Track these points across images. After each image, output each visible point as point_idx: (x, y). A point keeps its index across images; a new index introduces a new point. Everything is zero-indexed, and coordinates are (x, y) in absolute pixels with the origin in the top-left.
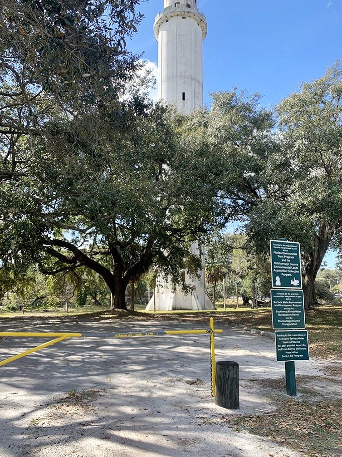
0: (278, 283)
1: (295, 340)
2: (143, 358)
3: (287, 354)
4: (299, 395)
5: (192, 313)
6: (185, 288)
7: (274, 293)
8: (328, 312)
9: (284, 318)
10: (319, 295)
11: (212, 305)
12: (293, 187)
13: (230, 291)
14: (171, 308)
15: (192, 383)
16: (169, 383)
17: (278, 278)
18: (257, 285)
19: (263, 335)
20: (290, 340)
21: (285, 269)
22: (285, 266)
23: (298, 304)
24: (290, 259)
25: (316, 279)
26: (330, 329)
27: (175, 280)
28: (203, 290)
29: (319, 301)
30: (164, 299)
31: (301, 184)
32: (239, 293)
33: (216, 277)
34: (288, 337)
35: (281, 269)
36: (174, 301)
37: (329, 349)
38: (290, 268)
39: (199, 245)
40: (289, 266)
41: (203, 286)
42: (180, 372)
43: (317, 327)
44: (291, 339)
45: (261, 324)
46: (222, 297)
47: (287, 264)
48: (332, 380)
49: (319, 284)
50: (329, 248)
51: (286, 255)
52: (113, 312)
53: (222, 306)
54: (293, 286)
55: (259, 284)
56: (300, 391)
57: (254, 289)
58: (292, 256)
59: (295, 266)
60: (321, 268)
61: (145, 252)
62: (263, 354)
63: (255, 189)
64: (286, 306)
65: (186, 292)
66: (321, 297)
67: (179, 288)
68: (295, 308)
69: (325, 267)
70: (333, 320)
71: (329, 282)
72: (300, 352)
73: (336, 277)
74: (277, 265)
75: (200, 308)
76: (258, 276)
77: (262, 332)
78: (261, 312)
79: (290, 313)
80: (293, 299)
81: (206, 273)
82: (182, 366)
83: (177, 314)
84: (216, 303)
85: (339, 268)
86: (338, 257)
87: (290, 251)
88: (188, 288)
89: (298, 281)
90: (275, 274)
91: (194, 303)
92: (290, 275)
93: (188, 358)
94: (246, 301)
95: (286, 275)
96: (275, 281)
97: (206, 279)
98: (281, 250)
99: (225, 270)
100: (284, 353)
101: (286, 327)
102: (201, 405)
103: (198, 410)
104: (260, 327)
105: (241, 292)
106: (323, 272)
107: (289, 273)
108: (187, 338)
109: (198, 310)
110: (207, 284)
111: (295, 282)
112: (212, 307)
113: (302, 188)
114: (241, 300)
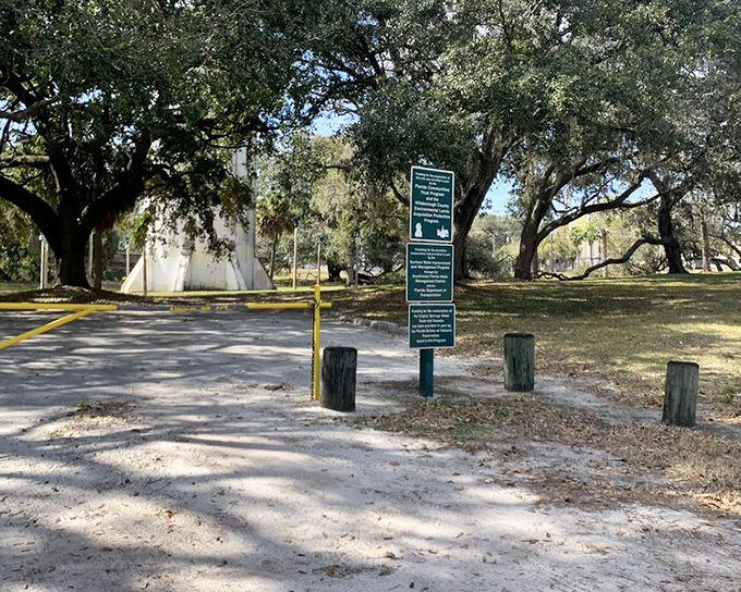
0: (419, 233)
1: (436, 318)
2: (173, 362)
3: (424, 338)
4: (436, 396)
5: (229, 296)
6: (216, 246)
7: (412, 248)
8: (485, 291)
9: (423, 286)
10: (472, 263)
11: (268, 280)
12: (443, 58)
13: (306, 253)
14: (180, 287)
15: (276, 389)
16: (237, 390)
17: (419, 226)
18: (358, 241)
19: (375, 327)
20: (430, 318)
21: (430, 213)
22: (431, 207)
23: (445, 265)
24: (439, 197)
25: (470, 234)
26: (486, 316)
27: (191, 229)
28: (250, 250)
29: (472, 273)
30: (164, 269)
31: (458, 54)
32: (323, 258)
33: (278, 223)
34: (427, 313)
35: (425, 212)
36: (187, 273)
37: (482, 343)
38: (437, 211)
39: (249, 157)
40: (436, 208)
41: (251, 242)
42: (250, 377)
43: (465, 313)
44: (431, 316)
45: (369, 310)
46: (287, 266)
47: (434, 205)
48: (483, 380)
49: (473, 242)
50: (498, 175)
51: (434, 191)
52: (58, 293)
53: (288, 283)
54: (439, 238)
55: (363, 240)
56: (437, 392)
57: (353, 249)
58: (441, 192)
59: (445, 209)
60: (480, 211)
61: (131, 167)
62: (378, 352)
63: (374, 53)
64: (428, 268)
65: (218, 255)
66: (476, 268)
67: (201, 244)
68: (441, 272)
69: (487, 211)
70: (493, 303)
71: (493, 240)
72: (442, 335)
73: (506, 230)
74: (420, 206)
75: (243, 287)
76: (361, 224)
77: (373, 322)
78: (367, 293)
79: (432, 279)
80: (438, 259)
81: (258, 215)
82: (249, 370)
83: (201, 297)
84: (275, 278)
85: (511, 213)
86: (513, 191)
87: (440, 185)
88: (223, 247)
89: (447, 231)
90: (416, 220)
91: (230, 277)
92: (437, 221)
93: (252, 360)
94: (335, 272)
95: (431, 221)
96: (414, 230)
97: (258, 228)
98: (426, 183)
99: (297, 211)
100: (419, 336)
101: (426, 298)
102: (300, 410)
103: (296, 414)
104: (368, 315)
105: (326, 255)
106: (484, 220)
107: (436, 218)
108: (240, 334)
109: (239, 290)
110: (258, 239)
111: (443, 233)
112: (269, 284)
113: (460, 61)
114: (324, 273)
